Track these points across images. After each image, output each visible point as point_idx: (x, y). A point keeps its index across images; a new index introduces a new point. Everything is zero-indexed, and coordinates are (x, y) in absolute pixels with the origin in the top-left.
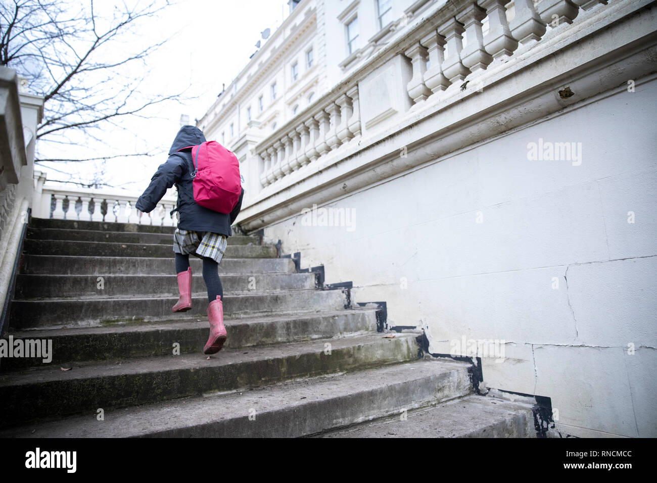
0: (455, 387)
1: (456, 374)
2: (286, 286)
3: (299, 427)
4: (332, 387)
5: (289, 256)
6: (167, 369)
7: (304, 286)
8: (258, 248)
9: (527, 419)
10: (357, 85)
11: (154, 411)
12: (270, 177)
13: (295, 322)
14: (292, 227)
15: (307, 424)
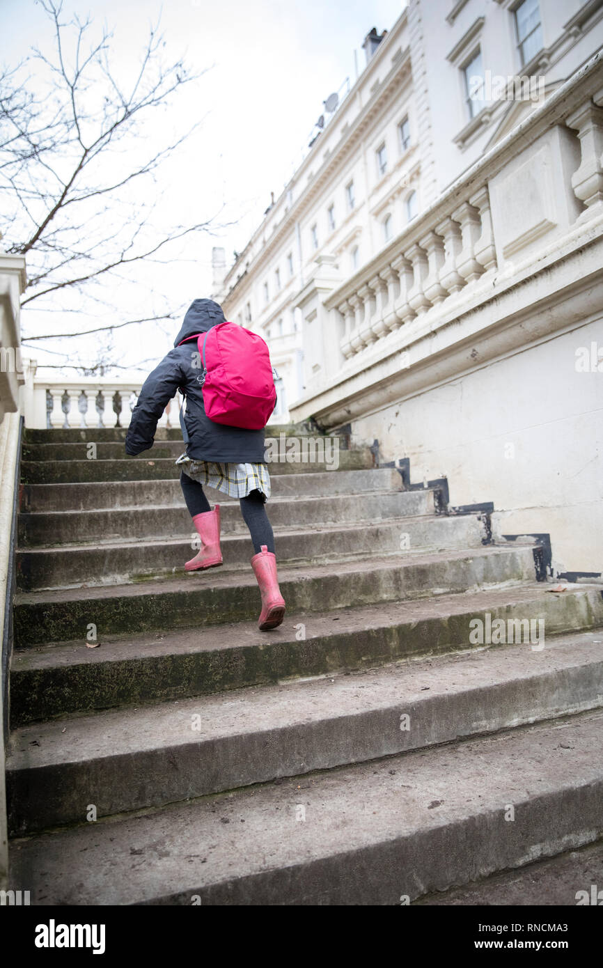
2: (390, 512)
3: (421, 733)
4: (468, 671)
5: (392, 465)
6: (227, 646)
7: (417, 511)
8: (344, 454)
10: (486, 186)
11: (213, 706)
12: (356, 342)
13: (406, 570)
14: (393, 420)
15: (432, 728)
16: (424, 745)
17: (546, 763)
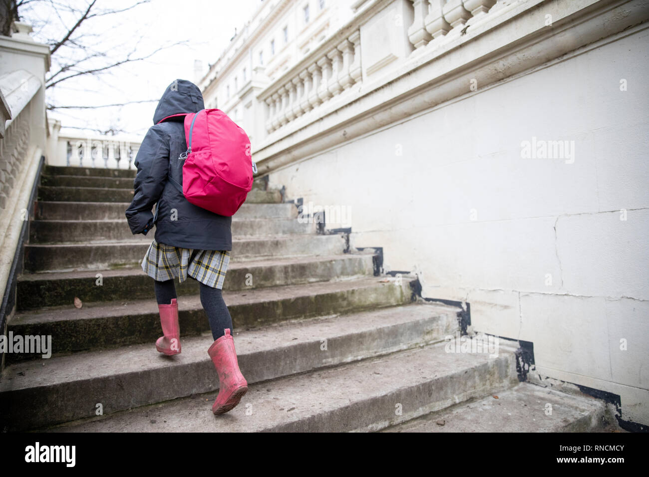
0: (444, 330)
1: (445, 318)
2: (288, 231)
3: (289, 366)
4: (324, 328)
5: (292, 202)
7: (305, 231)
8: (263, 193)
9: (509, 362)
10: (359, 30)
12: (275, 123)
13: (293, 266)
14: (295, 174)
15: (297, 363)
16: (291, 373)
17: (364, 383)
